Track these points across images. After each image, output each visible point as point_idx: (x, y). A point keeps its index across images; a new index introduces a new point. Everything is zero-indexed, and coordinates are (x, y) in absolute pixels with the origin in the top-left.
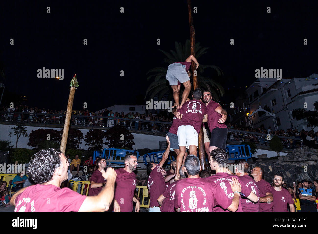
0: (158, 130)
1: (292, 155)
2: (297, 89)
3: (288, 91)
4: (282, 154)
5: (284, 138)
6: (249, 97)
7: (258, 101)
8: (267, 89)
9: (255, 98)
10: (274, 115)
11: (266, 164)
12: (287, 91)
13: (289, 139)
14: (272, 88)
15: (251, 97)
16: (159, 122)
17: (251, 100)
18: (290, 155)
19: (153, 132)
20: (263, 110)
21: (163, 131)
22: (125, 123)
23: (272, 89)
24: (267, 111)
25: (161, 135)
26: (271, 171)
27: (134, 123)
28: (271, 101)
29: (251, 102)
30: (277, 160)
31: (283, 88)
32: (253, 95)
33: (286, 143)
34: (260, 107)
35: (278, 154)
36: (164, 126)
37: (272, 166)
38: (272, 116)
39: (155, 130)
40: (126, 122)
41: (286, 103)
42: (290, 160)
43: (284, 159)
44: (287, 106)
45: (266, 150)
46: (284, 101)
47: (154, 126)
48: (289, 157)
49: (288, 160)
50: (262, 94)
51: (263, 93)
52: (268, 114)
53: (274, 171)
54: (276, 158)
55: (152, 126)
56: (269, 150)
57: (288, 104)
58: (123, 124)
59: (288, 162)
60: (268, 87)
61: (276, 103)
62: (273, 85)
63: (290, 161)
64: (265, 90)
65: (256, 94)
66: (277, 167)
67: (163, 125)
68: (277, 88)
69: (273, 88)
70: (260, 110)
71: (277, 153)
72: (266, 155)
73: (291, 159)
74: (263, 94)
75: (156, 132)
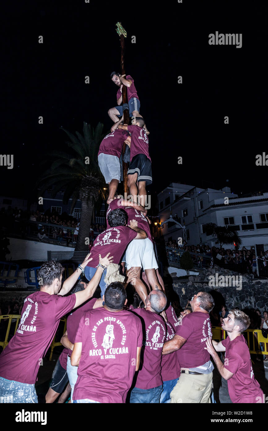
0: (47, 235)
1: (202, 275)
2: (210, 201)
3: (201, 202)
4: (191, 273)
5: (195, 256)
6: (159, 204)
7: (170, 209)
8: (179, 197)
9: (166, 206)
10: (184, 227)
11: (179, 285)
12: (199, 202)
13: (200, 257)
14: (185, 197)
15: (162, 203)
16: (50, 225)
17: (162, 207)
18: (201, 275)
19: (39, 238)
20: (174, 221)
21: (53, 237)
23: (185, 198)
24: (177, 222)
25: (50, 242)
26: (184, 294)
28: (182, 211)
29: (161, 209)
30: (187, 280)
31: (196, 198)
32: (164, 203)
33: (196, 261)
34: (171, 216)
35: (188, 273)
36: (56, 230)
37: (185, 289)
38: (182, 228)
39: (42, 234)
41: (198, 215)
42: (201, 281)
43: (194, 280)
44: (198, 219)
45: (175, 268)
46: (195, 213)
47: (42, 229)
48: (200, 277)
49: (198, 281)
50: (174, 202)
51: (175, 201)
52: (179, 225)
53: (187, 294)
54: (186, 277)
55: (39, 229)
56: (179, 268)
57: (199, 216)
59: (199, 282)
60: (181, 195)
61: (187, 214)
62: (186, 193)
63: (200, 282)
64: (177, 197)
65: (168, 201)
66: (190, 290)
67: (54, 229)
68: (190, 197)
69: (186, 197)
70: (171, 220)
71: (187, 272)
72: (176, 273)
73: (202, 279)
74: (174, 203)
75: (44, 238)
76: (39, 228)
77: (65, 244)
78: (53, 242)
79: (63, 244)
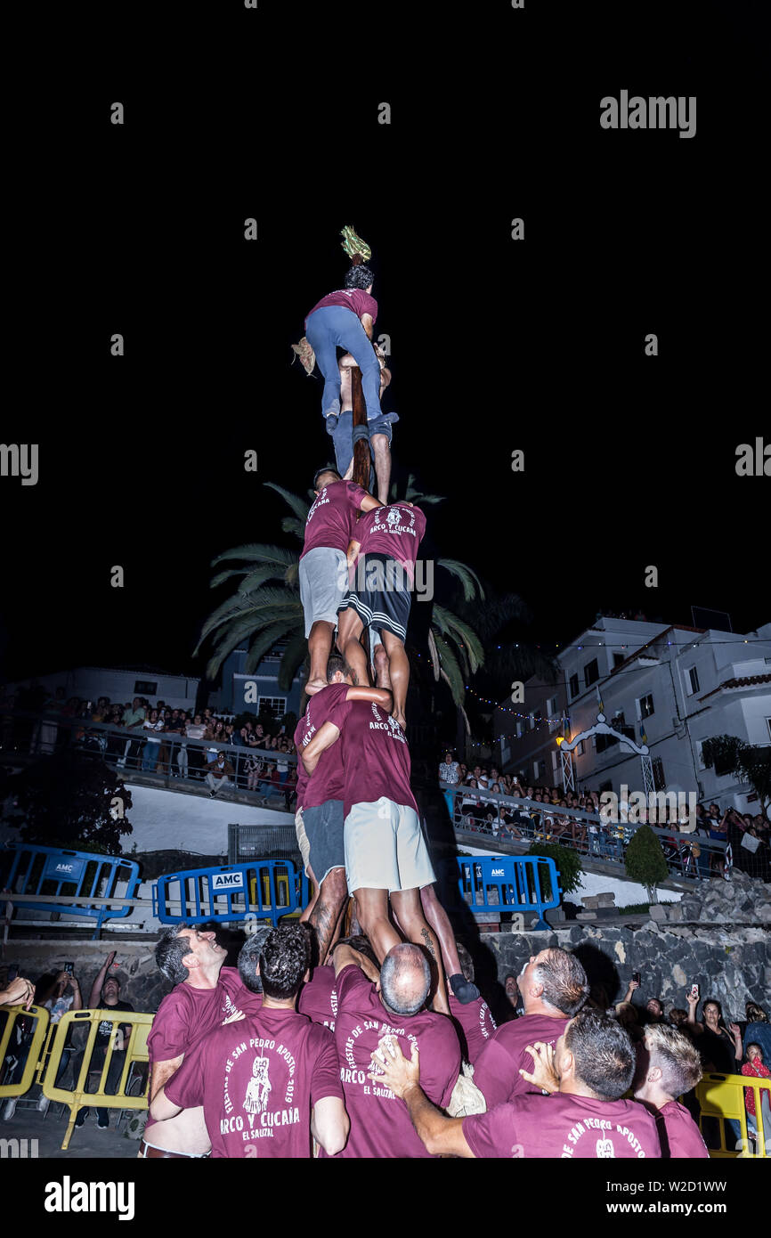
0: (232, 779)
1: (695, 903)
2: (718, 669)
3: (691, 672)
4: (663, 895)
5: (673, 839)
6: (568, 681)
7: (596, 696)
8: (625, 658)
9: (587, 686)
10: (644, 750)
11: (605, 934)
12: (687, 672)
13: (688, 843)
14: (641, 658)
15: (574, 679)
16: (239, 749)
17: (575, 691)
18: (688, 902)
19: (209, 787)
20: (610, 731)
21: (250, 783)
22: (103, 743)
23: (643, 662)
24: (622, 734)
25: (241, 799)
26: (623, 961)
27: (140, 743)
28: (637, 701)
29: (573, 696)
30: (646, 917)
31: (677, 661)
32: (581, 677)
33: (677, 856)
34: (601, 718)
35: (651, 896)
36: (256, 765)
37: (627, 944)
38: (638, 754)
39: (218, 776)
40: (109, 740)
41: (685, 713)
42: (688, 922)
43: (668, 916)
44: (686, 724)
45: (612, 879)
46: (677, 706)
47: (216, 762)
48: (685, 909)
49: (680, 920)
50: (610, 674)
51: (614, 672)
52: (626, 746)
53: (633, 963)
54: (643, 909)
56: (622, 879)
57: (689, 717)
58: (96, 746)
59: (682, 926)
60: (631, 651)
61: (652, 711)
62: (644, 648)
63: (688, 925)
64: (620, 661)
65: (592, 671)
66: (643, 948)
67: (252, 762)
68: (657, 659)
69: (645, 657)
70: (603, 729)
71: (649, 892)
72: (612, 896)
73: (690, 915)
74: (612, 676)
75: (223, 788)
76: (210, 759)
77: (281, 805)
78: (249, 799)
79: (275, 805)
